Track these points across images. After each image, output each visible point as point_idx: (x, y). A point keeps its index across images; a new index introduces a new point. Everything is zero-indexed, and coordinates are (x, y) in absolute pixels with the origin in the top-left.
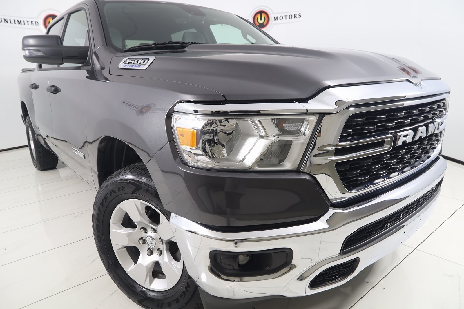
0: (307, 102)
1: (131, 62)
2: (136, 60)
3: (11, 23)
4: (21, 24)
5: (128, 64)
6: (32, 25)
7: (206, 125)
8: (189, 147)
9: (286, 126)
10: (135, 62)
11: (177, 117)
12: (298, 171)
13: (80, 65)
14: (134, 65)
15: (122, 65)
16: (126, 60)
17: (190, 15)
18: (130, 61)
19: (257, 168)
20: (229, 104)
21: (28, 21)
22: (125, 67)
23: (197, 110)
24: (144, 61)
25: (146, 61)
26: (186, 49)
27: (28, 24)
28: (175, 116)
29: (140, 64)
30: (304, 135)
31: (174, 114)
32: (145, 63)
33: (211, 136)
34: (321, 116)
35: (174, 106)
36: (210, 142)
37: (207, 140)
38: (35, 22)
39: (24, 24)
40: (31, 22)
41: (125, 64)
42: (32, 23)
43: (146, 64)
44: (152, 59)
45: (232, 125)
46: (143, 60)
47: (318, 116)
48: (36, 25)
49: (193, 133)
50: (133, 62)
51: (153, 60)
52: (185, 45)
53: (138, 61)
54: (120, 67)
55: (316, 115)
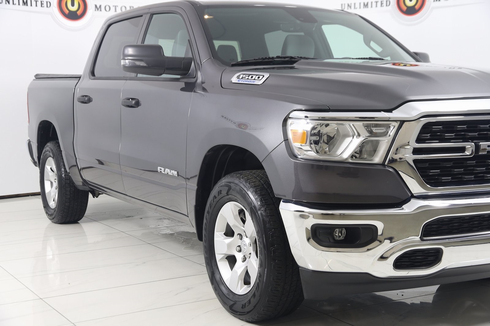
0: (392, 112)
1: (245, 78)
2: (250, 76)
3: (13, 4)
4: (27, 5)
5: (242, 78)
6: (42, 6)
7: (314, 128)
8: (300, 144)
9: (374, 130)
10: (250, 77)
11: (292, 122)
12: (383, 164)
13: (179, 77)
14: (249, 80)
15: (234, 80)
16: (239, 76)
17: (298, 22)
18: (244, 76)
19: (350, 161)
20: (332, 112)
21: (36, 1)
22: (238, 81)
23: (308, 116)
24: (259, 78)
25: (261, 77)
26: (295, 65)
27: (36, 6)
28: (290, 121)
29: (254, 79)
30: (390, 136)
31: (289, 120)
32: (260, 78)
33: (317, 138)
34: (402, 122)
35: (289, 114)
36: (316, 143)
37: (314, 141)
38: (47, 2)
39: (31, 5)
40: (41, 2)
41: (239, 78)
42: (42, 4)
43: (261, 80)
44: (267, 75)
45: (334, 129)
46: (257, 76)
47: (399, 123)
48: (47, 7)
49: (304, 133)
50: (247, 78)
51: (268, 77)
52: (293, 60)
53: (252, 77)
54: (233, 81)
55: (397, 122)
